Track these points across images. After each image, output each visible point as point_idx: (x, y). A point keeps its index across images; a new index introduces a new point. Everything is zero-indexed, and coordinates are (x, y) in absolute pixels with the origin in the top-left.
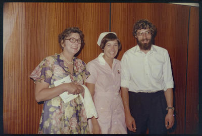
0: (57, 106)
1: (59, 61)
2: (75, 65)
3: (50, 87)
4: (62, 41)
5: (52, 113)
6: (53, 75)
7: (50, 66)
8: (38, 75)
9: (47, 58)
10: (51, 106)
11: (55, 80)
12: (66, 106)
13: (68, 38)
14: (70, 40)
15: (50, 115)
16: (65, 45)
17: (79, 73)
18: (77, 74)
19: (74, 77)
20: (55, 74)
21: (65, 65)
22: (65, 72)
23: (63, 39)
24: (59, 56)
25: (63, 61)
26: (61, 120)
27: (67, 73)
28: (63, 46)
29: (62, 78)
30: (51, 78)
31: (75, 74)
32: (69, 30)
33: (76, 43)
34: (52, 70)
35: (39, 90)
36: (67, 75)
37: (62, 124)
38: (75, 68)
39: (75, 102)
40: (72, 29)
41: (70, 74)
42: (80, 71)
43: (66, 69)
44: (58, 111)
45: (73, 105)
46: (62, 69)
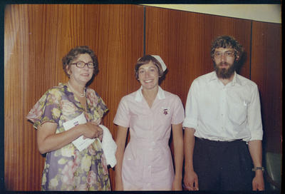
0: (70, 156)
1: (68, 95)
2: (87, 97)
3: (58, 132)
4: (67, 67)
5: (63, 166)
6: (61, 114)
7: (56, 102)
8: (37, 115)
9: (52, 92)
10: (61, 157)
11: (65, 121)
12: (83, 156)
13: (74, 62)
14: (76, 64)
15: (60, 170)
16: (71, 72)
17: (95, 109)
18: (92, 109)
19: (89, 114)
20: (64, 113)
21: (76, 99)
22: (77, 109)
23: (68, 63)
24: (65, 87)
25: (72, 94)
26: (74, 174)
27: (80, 110)
28: (68, 73)
29: (75, 117)
30: (59, 119)
31: (90, 110)
32: (75, 51)
33: (86, 68)
34: (60, 108)
35: (44, 136)
36: (81, 113)
37: (76, 180)
38: (89, 102)
39: (93, 149)
40: (79, 48)
41: (84, 110)
42: (95, 105)
43: (78, 104)
44: (71, 163)
45: (91, 153)
46: (73, 105)
